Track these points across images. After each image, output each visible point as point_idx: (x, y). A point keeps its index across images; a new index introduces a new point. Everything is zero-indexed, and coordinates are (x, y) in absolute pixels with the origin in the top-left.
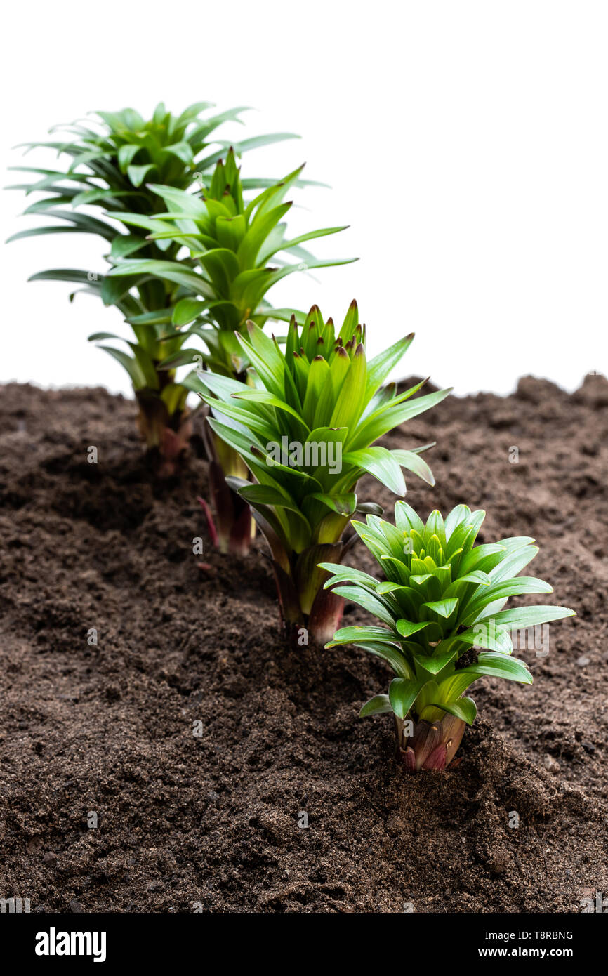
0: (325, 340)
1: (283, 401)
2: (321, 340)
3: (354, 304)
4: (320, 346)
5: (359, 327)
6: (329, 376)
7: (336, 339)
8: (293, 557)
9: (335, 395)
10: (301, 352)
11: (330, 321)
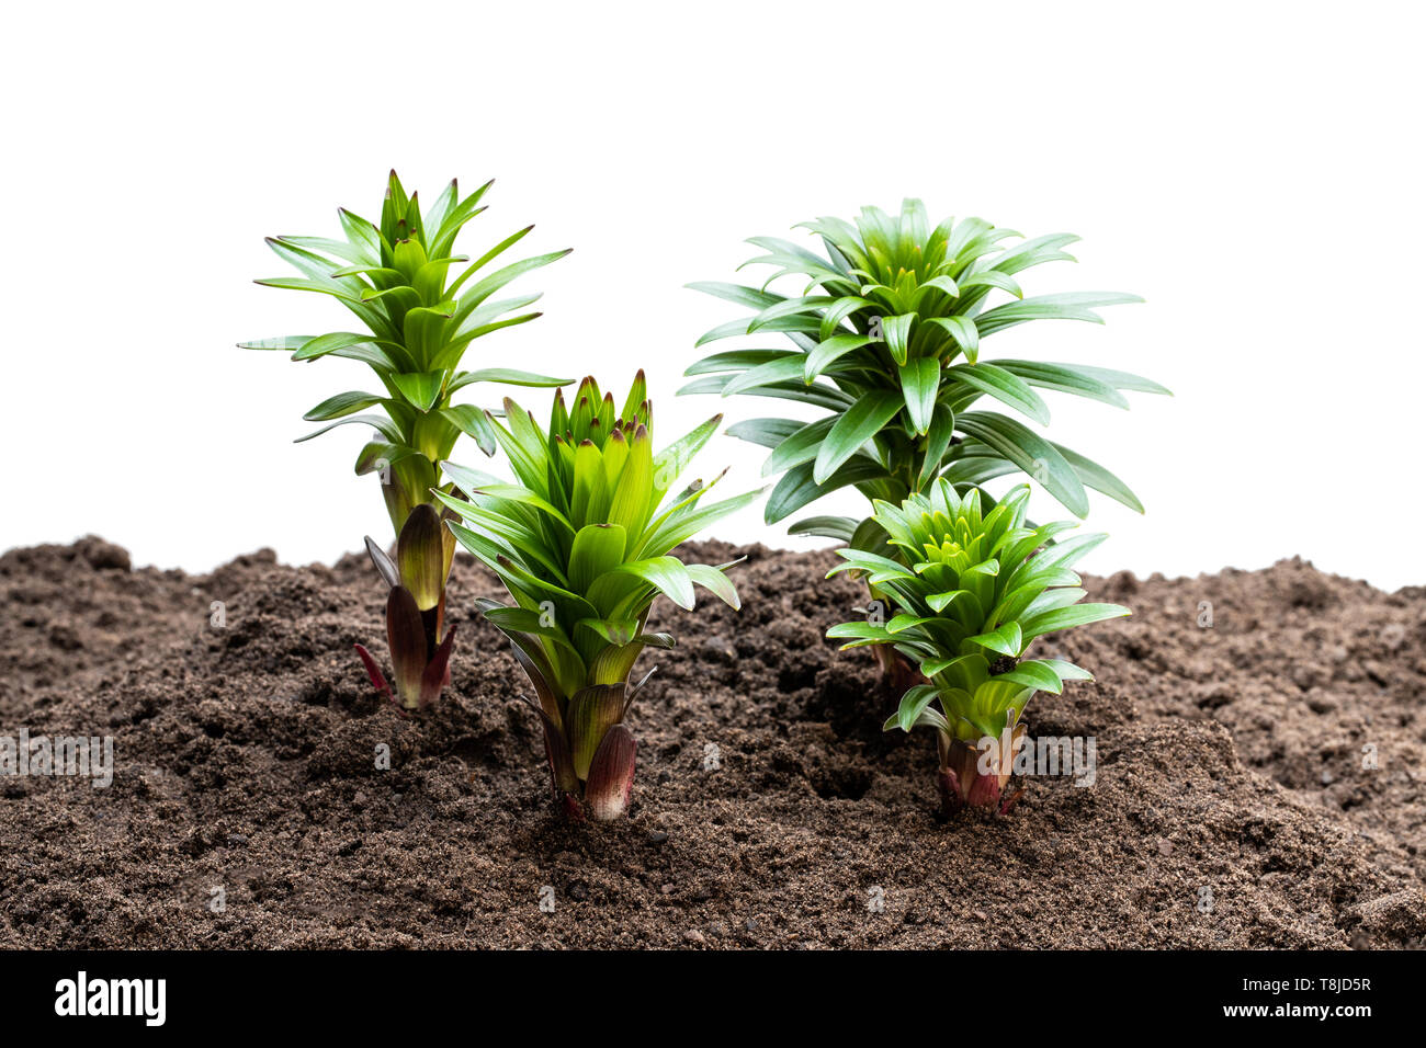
0: (602, 422)
1: (547, 501)
2: (595, 422)
3: (641, 375)
4: (596, 429)
5: (644, 404)
6: (602, 466)
7: (617, 420)
8: (564, 704)
9: (611, 493)
10: (569, 436)
11: (609, 397)
